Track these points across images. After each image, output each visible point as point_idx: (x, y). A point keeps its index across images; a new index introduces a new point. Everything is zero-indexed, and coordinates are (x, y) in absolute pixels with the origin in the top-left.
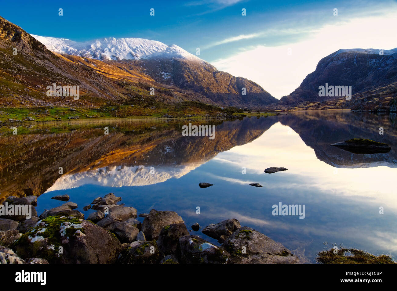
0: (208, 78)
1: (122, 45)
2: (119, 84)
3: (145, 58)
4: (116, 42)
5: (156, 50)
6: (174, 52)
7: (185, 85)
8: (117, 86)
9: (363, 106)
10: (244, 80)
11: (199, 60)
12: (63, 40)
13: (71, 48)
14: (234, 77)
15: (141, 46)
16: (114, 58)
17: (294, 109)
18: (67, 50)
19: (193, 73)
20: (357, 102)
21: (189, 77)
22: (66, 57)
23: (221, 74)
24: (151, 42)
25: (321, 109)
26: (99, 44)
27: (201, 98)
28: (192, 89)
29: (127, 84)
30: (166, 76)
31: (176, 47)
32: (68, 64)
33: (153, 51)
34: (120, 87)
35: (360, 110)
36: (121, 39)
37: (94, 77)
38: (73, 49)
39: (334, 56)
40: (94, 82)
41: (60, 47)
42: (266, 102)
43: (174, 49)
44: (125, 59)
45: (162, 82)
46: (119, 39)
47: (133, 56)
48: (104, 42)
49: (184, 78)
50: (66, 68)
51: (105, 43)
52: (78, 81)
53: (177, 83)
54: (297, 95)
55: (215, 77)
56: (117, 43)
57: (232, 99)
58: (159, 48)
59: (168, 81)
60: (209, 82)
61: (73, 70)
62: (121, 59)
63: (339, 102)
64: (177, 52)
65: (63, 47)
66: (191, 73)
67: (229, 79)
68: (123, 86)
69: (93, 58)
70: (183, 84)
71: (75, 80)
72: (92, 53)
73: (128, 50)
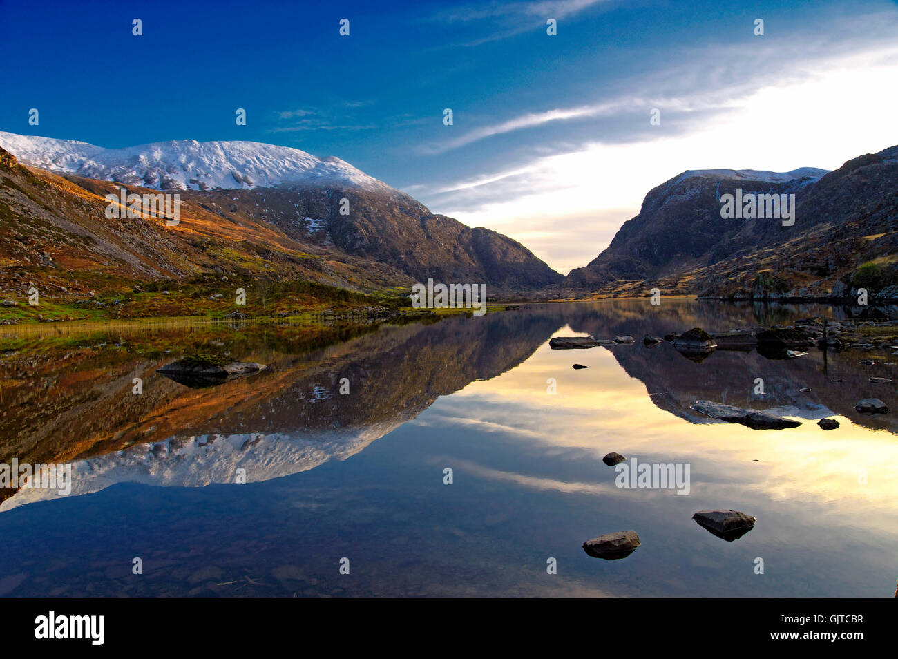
0: (410, 231)
1: (214, 158)
2: (194, 245)
3: (267, 185)
4: (200, 150)
5: (292, 168)
6: (333, 173)
7: (358, 244)
8: (189, 247)
9: (718, 288)
10: (489, 235)
11: (389, 190)
12: (71, 145)
13: (91, 162)
14: (467, 228)
15: (257, 158)
16: (192, 186)
17: (591, 296)
18: (82, 165)
19: (375, 220)
20: (716, 280)
21: (366, 229)
22: (74, 183)
23: (439, 222)
24: (281, 150)
25: (644, 295)
26: (158, 154)
27: (390, 274)
28: (372, 255)
29: (214, 245)
30: (313, 225)
31: (338, 162)
32: (71, 199)
33: (284, 170)
34: (196, 252)
35: (712, 297)
36: (212, 144)
37: (135, 228)
38: (96, 165)
39: (676, 184)
40: (133, 239)
41: (64, 161)
42: (538, 282)
43: (334, 167)
44: (218, 188)
45: (305, 240)
46: (207, 143)
47: (237, 180)
48: (170, 149)
49: (356, 230)
50: (63, 208)
51: (173, 152)
52: (89, 238)
53: (338, 242)
54: (602, 266)
55: (424, 227)
56: (202, 152)
57: (463, 275)
58: (299, 163)
59: (318, 238)
60: (412, 239)
61: (81, 213)
62: (210, 189)
63: (682, 281)
64: (339, 173)
65: (73, 161)
66: (370, 219)
67: (457, 231)
68: (203, 248)
69: (143, 186)
70: (353, 244)
71: (83, 234)
72: (141, 173)
73: (228, 166)
